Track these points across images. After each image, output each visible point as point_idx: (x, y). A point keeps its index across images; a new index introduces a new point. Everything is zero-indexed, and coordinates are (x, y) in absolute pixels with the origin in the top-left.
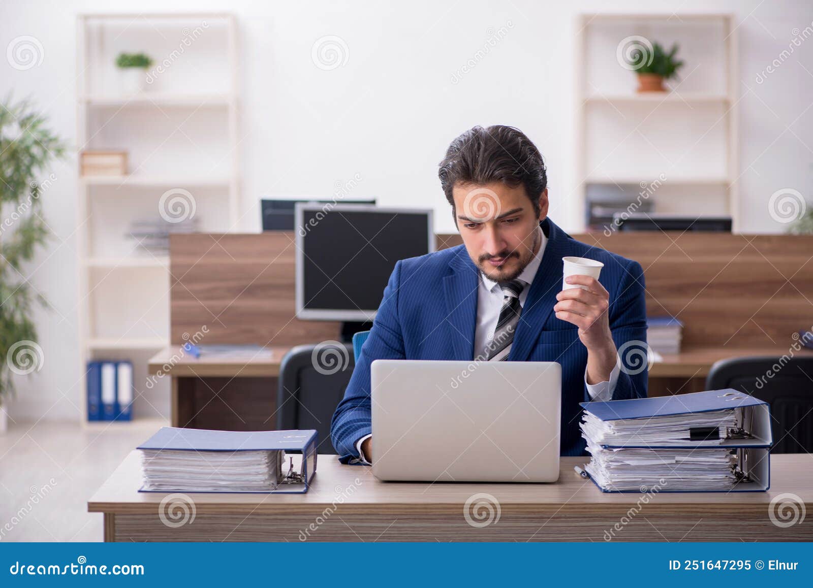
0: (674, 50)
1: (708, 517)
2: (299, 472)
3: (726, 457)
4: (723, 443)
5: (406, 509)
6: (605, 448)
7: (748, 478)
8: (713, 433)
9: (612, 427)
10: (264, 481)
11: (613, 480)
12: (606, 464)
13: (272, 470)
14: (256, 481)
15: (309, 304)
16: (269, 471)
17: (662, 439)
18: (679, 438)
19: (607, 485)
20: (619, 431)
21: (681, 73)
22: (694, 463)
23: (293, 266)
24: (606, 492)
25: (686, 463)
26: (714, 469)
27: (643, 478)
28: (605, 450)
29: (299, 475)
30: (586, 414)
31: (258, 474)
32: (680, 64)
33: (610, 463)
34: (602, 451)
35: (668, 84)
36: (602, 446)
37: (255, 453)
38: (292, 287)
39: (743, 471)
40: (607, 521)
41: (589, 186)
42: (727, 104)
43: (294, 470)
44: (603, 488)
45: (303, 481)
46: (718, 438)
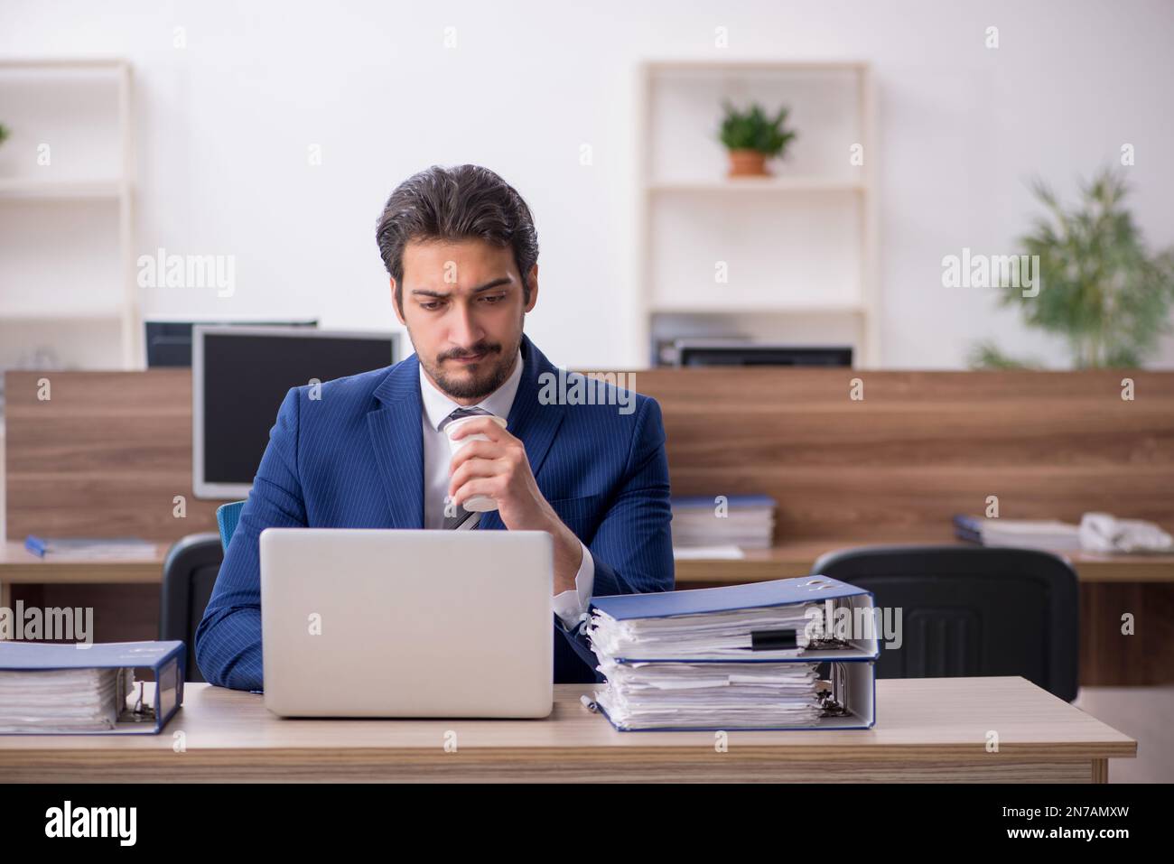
0: (783, 115)
1: (778, 768)
2: (151, 705)
3: (807, 676)
4: (803, 654)
5: (310, 756)
6: (621, 662)
7: (844, 710)
8: (785, 639)
9: (631, 631)
10: (93, 716)
11: (634, 713)
12: (622, 687)
13: (108, 699)
14: (80, 717)
15: (211, 477)
16: (102, 700)
17: (708, 649)
18: (735, 646)
19: (626, 720)
20: (642, 635)
21: (794, 149)
22: (757, 686)
23: (190, 419)
24: (622, 730)
25: (746, 686)
26: (789, 694)
27: (679, 709)
28: (621, 666)
29: (151, 709)
30: (597, 615)
31: (84, 705)
32: (790, 136)
33: (629, 686)
34: (616, 667)
35: (775, 164)
36: (616, 659)
37: (78, 672)
38: (188, 451)
39: (838, 701)
40: (622, 774)
41: (655, 317)
42: (859, 194)
43: (145, 702)
44: (618, 725)
45: (157, 718)
46: (796, 647)
